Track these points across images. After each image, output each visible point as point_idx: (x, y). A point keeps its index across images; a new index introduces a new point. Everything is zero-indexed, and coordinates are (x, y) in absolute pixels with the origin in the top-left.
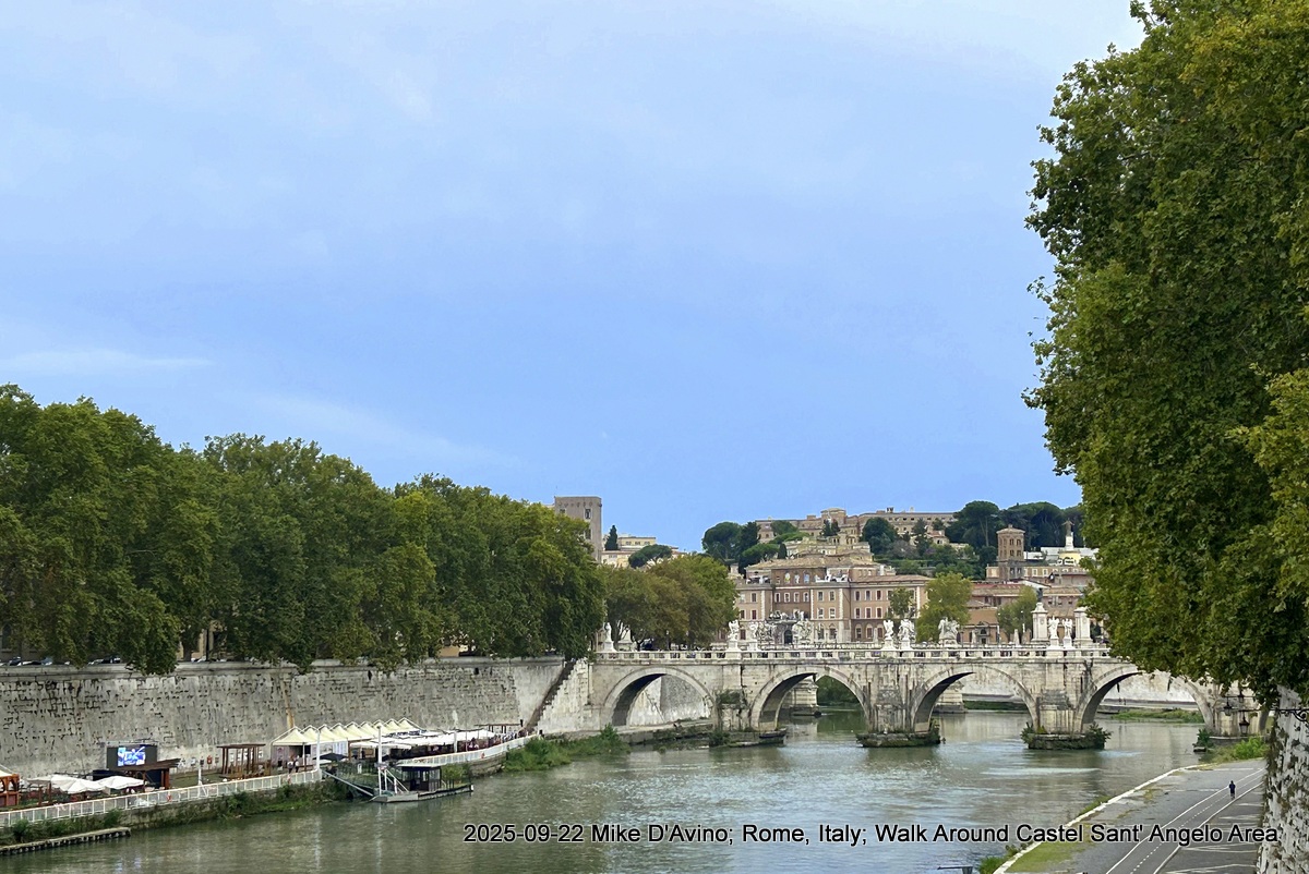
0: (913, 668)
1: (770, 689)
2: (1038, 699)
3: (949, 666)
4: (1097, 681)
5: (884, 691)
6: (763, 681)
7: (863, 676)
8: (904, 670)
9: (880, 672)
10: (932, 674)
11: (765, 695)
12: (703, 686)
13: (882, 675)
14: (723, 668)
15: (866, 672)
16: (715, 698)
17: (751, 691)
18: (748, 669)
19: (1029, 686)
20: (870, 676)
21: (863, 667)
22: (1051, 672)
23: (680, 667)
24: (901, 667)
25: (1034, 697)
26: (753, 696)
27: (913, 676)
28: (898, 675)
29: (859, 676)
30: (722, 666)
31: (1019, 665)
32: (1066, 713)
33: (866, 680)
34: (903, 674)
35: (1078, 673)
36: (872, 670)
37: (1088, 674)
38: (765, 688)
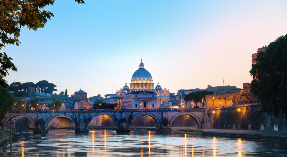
0: (88, 114)
1: (50, 119)
2: (119, 121)
3: (97, 113)
4: (133, 116)
5: (81, 119)
6: (48, 117)
7: (75, 116)
8: (85, 114)
9: (79, 115)
10: (93, 115)
12: (31, 118)
13: (80, 115)
14: (37, 114)
15: (75, 115)
16: (35, 122)
17: (45, 120)
18: (44, 114)
19: (117, 118)
20: (76, 116)
21: (75, 114)
22: (123, 114)
23: (25, 114)
24: (85, 113)
25: (118, 120)
26: (45, 121)
27: (88, 116)
28: (84, 115)
29: (74, 116)
30: (37, 113)
31: (115, 112)
32: (127, 124)
33: (75, 117)
34: (85, 115)
35: (129, 114)
36: (77, 114)
37: (131, 115)
38: (48, 119)
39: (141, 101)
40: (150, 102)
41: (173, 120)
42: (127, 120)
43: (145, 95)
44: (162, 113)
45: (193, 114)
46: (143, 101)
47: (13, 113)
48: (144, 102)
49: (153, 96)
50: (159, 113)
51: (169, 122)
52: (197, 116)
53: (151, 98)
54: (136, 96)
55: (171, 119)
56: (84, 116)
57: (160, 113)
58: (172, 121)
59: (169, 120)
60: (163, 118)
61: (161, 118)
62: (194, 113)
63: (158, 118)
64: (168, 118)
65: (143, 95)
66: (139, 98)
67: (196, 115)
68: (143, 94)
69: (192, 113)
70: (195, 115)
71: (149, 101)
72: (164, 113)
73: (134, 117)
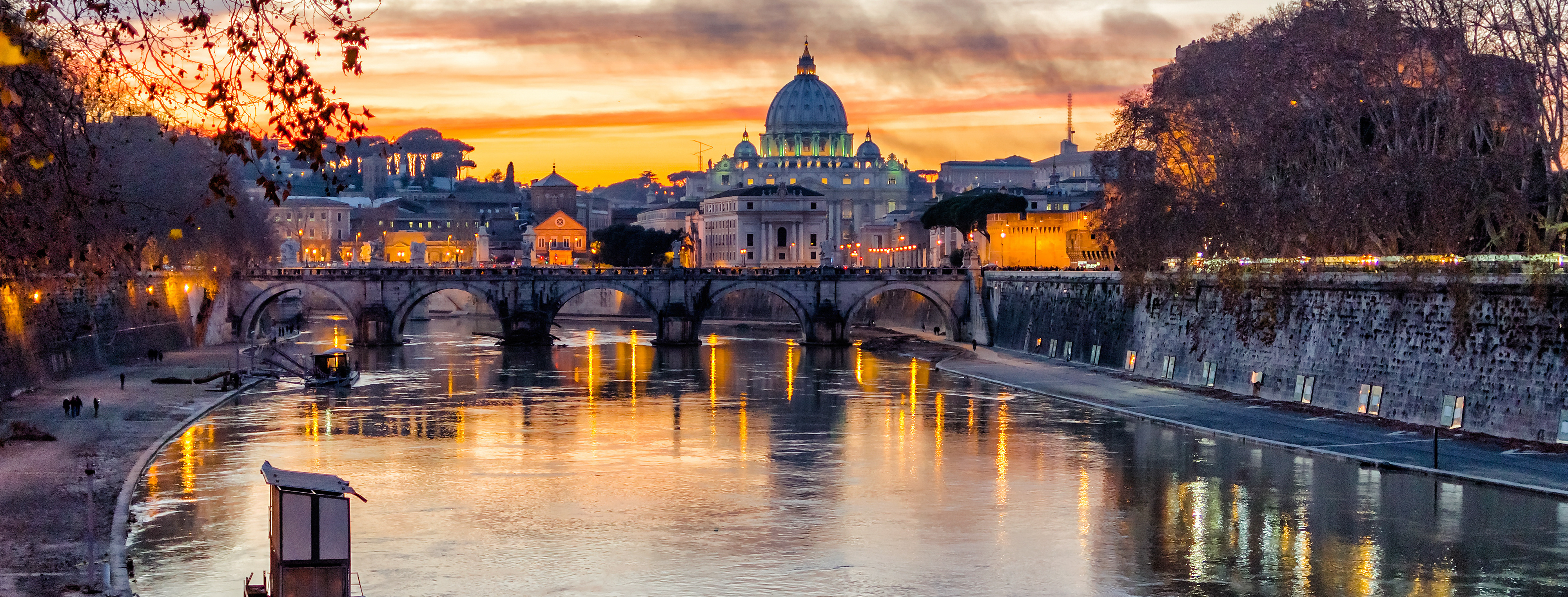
0: (548, 285)
1: (410, 302)
2: (661, 311)
3: (581, 283)
4: (713, 296)
6: (403, 296)
7: (500, 292)
8: (539, 286)
9: (516, 289)
10: (565, 289)
11: (404, 309)
12: (343, 300)
13: (520, 290)
14: (365, 284)
15: (503, 289)
16: (356, 311)
17: (392, 306)
18: (389, 285)
19: (654, 300)
20: (507, 292)
21: (500, 284)
22: (674, 288)
23: (321, 283)
24: (537, 283)
25: (658, 310)
26: (394, 310)
27: (547, 291)
28: (533, 291)
29: (497, 292)
30: (364, 282)
31: (645, 281)
32: (689, 324)
33: (503, 294)
34: (537, 291)
35: (697, 289)
36: (509, 286)
37: (706, 290)
38: (404, 303)
39: (767, 223)
40: (801, 227)
41: (856, 309)
42: (691, 308)
43: (782, 201)
44: (819, 283)
45: (928, 288)
46: (775, 224)
47: (277, 282)
48: (778, 227)
49: (814, 206)
50: (806, 286)
51: (844, 315)
52: (946, 296)
53: (804, 213)
54: (750, 205)
55: (851, 308)
56: (534, 295)
57: (811, 285)
58: (851, 314)
59: (843, 309)
60: (821, 302)
61: (812, 301)
62: (934, 285)
63: (803, 302)
64: (840, 302)
65: (775, 201)
66: (759, 213)
67: (942, 293)
68: (774, 196)
69: (926, 283)
70: (937, 293)
71: (798, 224)
72: (825, 287)
73: (715, 300)
